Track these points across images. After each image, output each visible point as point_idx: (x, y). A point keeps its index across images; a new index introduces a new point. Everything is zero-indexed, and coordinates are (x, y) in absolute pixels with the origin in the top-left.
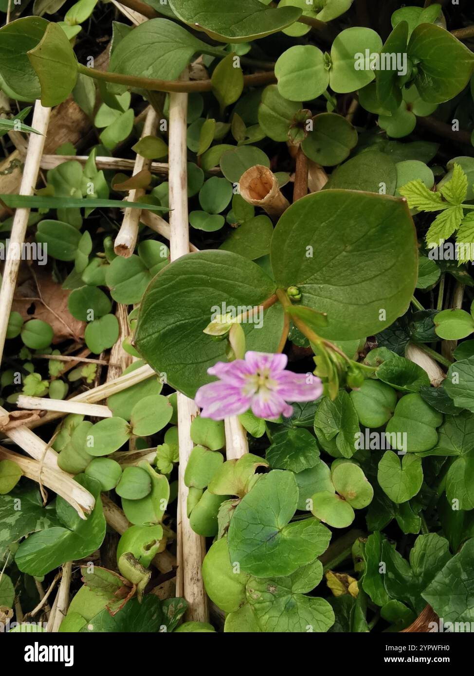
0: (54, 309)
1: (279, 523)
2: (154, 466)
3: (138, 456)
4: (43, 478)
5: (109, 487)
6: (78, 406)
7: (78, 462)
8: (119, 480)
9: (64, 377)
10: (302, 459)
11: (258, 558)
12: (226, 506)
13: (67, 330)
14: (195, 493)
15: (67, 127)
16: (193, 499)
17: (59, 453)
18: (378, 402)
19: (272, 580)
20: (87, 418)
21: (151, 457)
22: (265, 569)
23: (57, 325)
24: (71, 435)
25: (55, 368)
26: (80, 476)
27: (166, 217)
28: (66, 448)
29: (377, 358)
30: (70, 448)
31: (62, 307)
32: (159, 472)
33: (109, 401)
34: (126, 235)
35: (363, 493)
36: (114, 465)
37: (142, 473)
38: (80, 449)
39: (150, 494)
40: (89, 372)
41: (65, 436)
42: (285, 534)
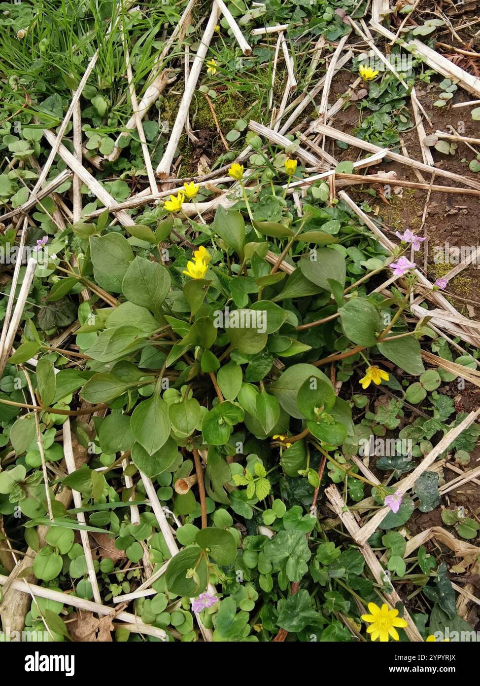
0: (108, 549)
1: (232, 616)
2: (182, 607)
3: (174, 605)
4: (140, 630)
5: (168, 624)
6: (140, 593)
7: (152, 618)
8: (171, 619)
9: (125, 579)
10: (234, 588)
11: (228, 631)
12: (213, 617)
13: (118, 557)
14: (202, 615)
15: (81, 457)
16: (202, 617)
17: (141, 616)
18: (252, 558)
19: (235, 636)
20: (146, 598)
21: (179, 604)
22: (231, 634)
23: (112, 556)
24: (143, 607)
25: (120, 577)
26: (155, 624)
27: (147, 497)
28: (143, 613)
29: (247, 541)
30: (145, 613)
31: (112, 546)
32: (185, 610)
33: (153, 586)
34: (135, 516)
35: (255, 596)
36: (167, 614)
37: (179, 613)
38: (150, 613)
39: (185, 620)
40: (137, 574)
41: (140, 608)
42: (235, 619)
